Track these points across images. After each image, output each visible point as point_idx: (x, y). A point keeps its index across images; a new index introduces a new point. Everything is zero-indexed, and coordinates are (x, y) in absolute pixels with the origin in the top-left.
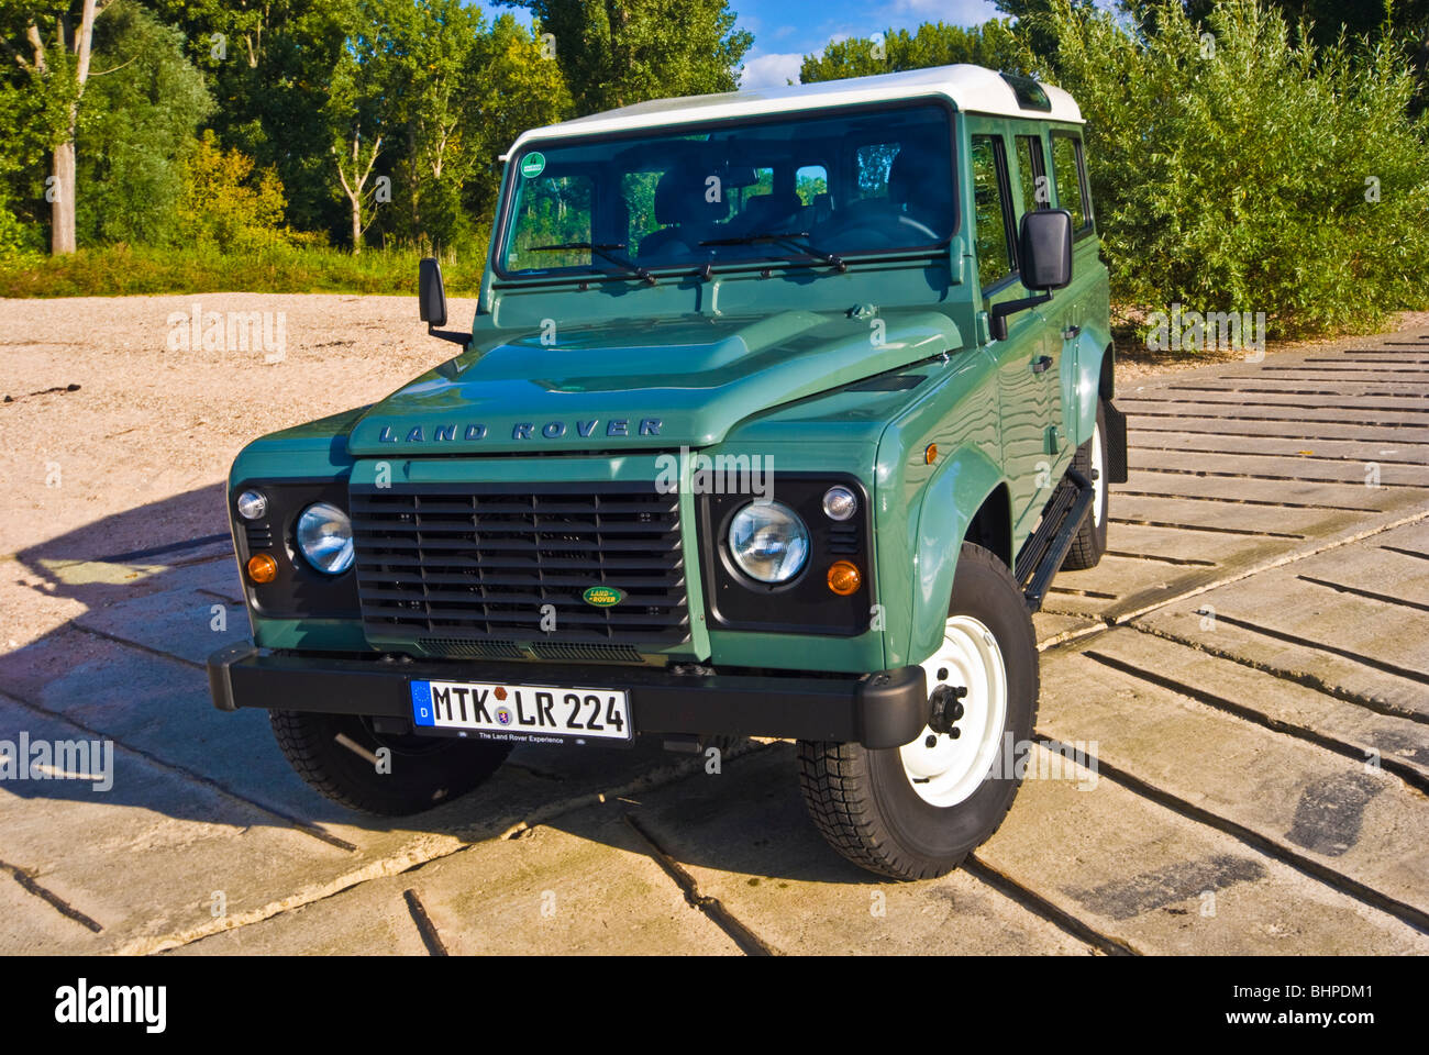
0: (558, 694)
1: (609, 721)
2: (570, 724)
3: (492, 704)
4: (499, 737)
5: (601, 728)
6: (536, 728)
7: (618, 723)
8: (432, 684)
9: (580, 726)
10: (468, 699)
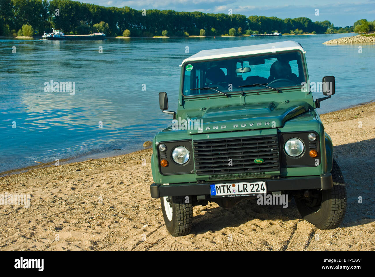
0: (249, 184)
1: (261, 189)
2: (252, 191)
3: (231, 188)
4: (233, 196)
5: (259, 191)
6: (243, 193)
7: (264, 189)
8: (216, 185)
9: (254, 191)
10: (225, 188)
